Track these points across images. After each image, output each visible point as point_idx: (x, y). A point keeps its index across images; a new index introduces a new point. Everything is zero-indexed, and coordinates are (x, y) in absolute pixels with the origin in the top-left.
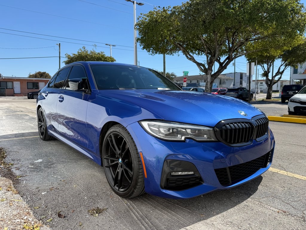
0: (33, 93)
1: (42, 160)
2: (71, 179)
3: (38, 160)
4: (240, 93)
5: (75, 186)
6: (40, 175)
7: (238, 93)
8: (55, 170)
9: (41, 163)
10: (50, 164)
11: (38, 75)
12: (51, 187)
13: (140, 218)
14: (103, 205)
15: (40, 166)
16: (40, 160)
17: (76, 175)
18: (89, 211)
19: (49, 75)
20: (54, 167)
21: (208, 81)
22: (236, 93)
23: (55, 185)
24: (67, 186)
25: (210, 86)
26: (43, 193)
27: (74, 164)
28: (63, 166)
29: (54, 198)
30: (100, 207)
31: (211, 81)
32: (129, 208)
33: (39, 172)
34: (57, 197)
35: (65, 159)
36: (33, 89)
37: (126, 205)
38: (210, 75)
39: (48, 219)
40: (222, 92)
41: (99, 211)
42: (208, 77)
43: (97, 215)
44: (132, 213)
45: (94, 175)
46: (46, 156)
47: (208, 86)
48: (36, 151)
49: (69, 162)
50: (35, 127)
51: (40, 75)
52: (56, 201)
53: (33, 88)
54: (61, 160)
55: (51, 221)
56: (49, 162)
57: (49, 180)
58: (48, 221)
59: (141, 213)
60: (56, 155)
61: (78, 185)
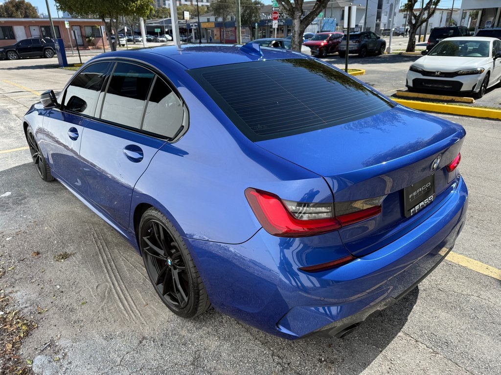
0: (5, 48)
1: (10, 193)
2: (43, 219)
3: (5, 192)
4: (363, 43)
5: (46, 228)
6: (5, 216)
7: (359, 42)
8: (26, 207)
9: (9, 197)
10: (20, 198)
11: (10, 6)
12: (19, 230)
13: (106, 261)
14: (72, 249)
15: (7, 202)
16: (8, 194)
17: (50, 214)
18: (55, 256)
19: (31, 5)
20: (25, 204)
21: (295, 31)
22: (356, 42)
23: (23, 229)
24: (37, 229)
25: (298, 40)
26: (8, 239)
27: (53, 197)
28: (37, 201)
29: (20, 244)
30: (69, 252)
31: (300, 31)
32: (99, 251)
33: (6, 211)
34: (23, 243)
35: (42, 189)
36: (5, 39)
37: (97, 248)
38: (298, 20)
39: (10, 267)
40: (334, 39)
41: (65, 256)
42: (296, 24)
43: (63, 260)
44: (100, 258)
45: (73, 212)
46: (17, 185)
47: (296, 40)
48: (4, 177)
49: (45, 194)
50: (6, 132)
51: (13, 6)
52: (21, 247)
53: (5, 37)
54: (36, 192)
55: (13, 268)
56: (20, 196)
57: (16, 222)
58: (9, 269)
59: (110, 256)
60: (31, 184)
61: (50, 227)
